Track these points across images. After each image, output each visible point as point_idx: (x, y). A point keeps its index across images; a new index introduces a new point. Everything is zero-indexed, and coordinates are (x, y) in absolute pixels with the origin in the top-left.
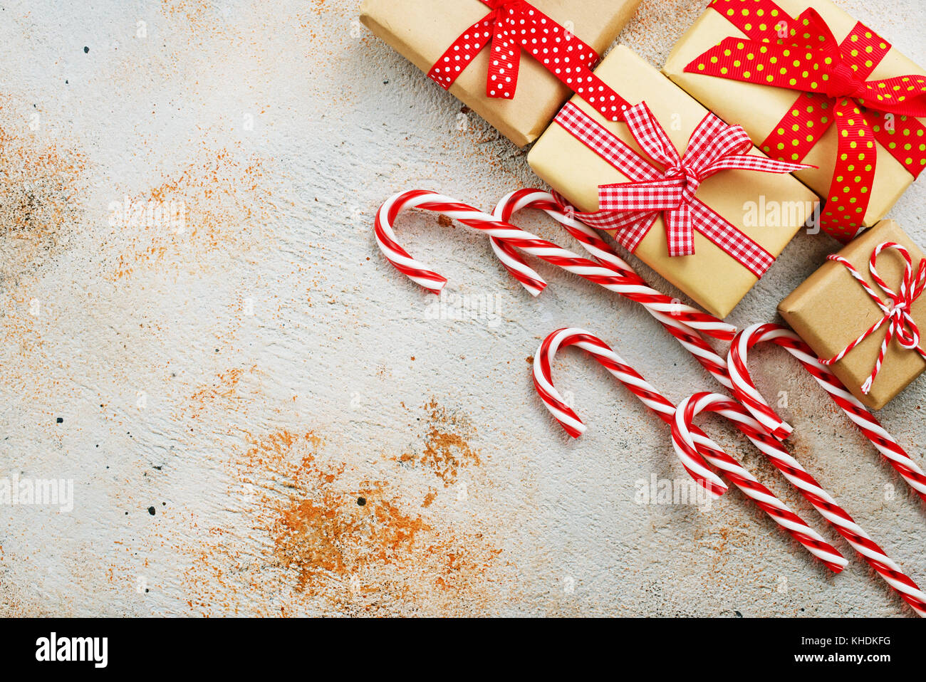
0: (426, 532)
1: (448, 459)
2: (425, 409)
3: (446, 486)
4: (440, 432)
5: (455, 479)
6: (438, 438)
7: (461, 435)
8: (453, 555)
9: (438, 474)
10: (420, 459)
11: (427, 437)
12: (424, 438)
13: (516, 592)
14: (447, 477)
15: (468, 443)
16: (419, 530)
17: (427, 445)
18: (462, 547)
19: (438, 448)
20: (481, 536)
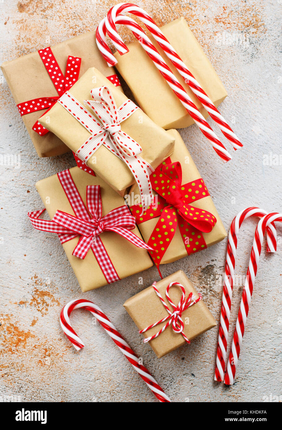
0: (33, 338)
1: (43, 303)
2: (32, 279)
3: (42, 316)
4: (39, 290)
5: (47, 312)
6: (38, 293)
7: (50, 291)
8: (47, 349)
9: (39, 310)
10: (29, 303)
11: (32, 292)
12: (31, 293)
13: (79, 367)
14: (43, 312)
15: (54, 295)
16: (29, 337)
17: (33, 296)
18: (51, 345)
19: (38, 298)
20: (61, 339)
